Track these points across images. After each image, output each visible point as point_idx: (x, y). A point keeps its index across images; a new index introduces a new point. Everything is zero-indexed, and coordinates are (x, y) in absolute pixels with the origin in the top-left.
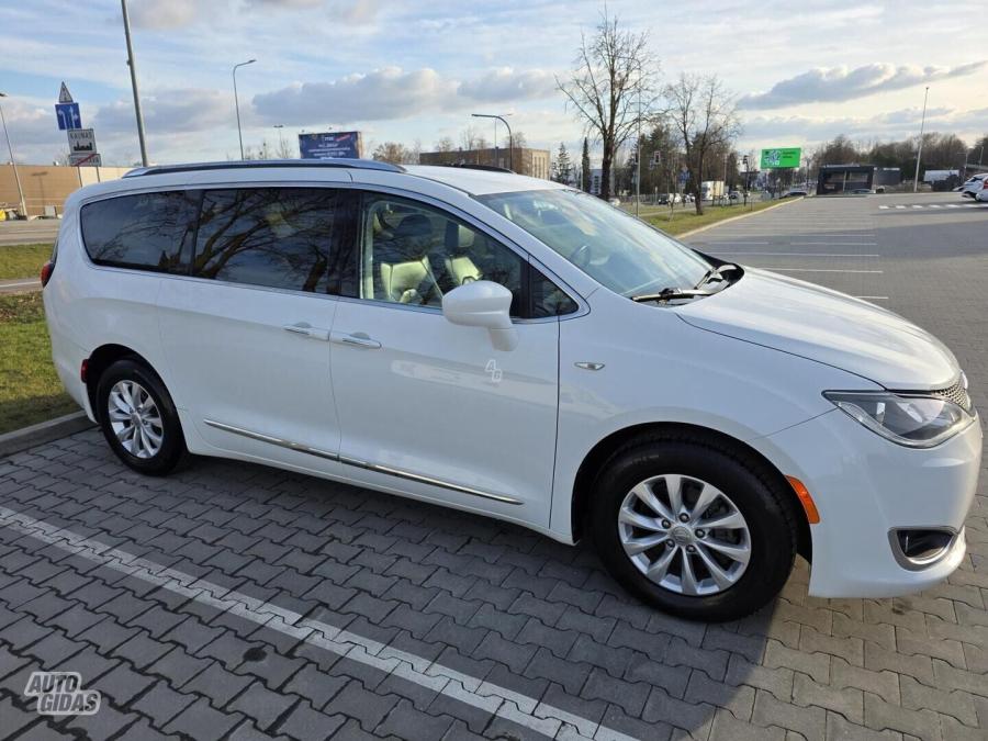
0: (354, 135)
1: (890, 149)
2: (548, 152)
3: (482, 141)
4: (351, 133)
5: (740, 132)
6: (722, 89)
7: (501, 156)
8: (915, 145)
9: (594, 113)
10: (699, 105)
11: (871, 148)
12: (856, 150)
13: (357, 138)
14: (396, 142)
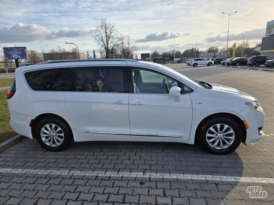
0: (24, 48)
1: (166, 53)
2: (84, 53)
3: (64, 50)
4: (23, 47)
5: (136, 49)
6: (131, 39)
7: (70, 54)
8: (171, 53)
9: (102, 44)
10: (126, 42)
11: (162, 53)
12: (159, 54)
13: (25, 49)
14: (33, 50)
